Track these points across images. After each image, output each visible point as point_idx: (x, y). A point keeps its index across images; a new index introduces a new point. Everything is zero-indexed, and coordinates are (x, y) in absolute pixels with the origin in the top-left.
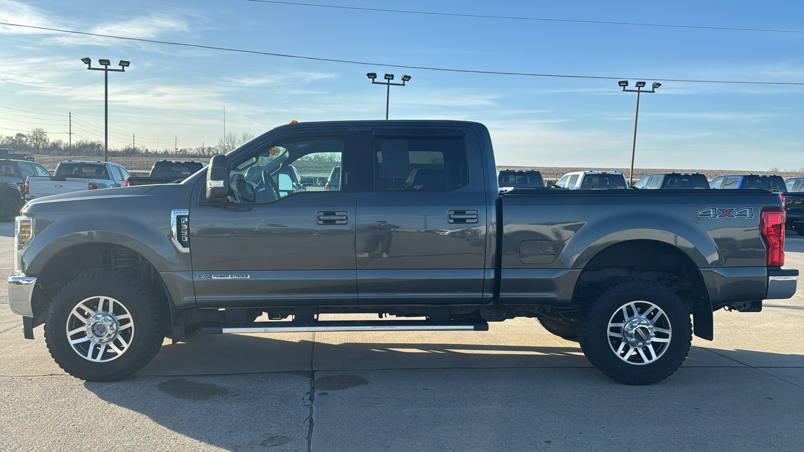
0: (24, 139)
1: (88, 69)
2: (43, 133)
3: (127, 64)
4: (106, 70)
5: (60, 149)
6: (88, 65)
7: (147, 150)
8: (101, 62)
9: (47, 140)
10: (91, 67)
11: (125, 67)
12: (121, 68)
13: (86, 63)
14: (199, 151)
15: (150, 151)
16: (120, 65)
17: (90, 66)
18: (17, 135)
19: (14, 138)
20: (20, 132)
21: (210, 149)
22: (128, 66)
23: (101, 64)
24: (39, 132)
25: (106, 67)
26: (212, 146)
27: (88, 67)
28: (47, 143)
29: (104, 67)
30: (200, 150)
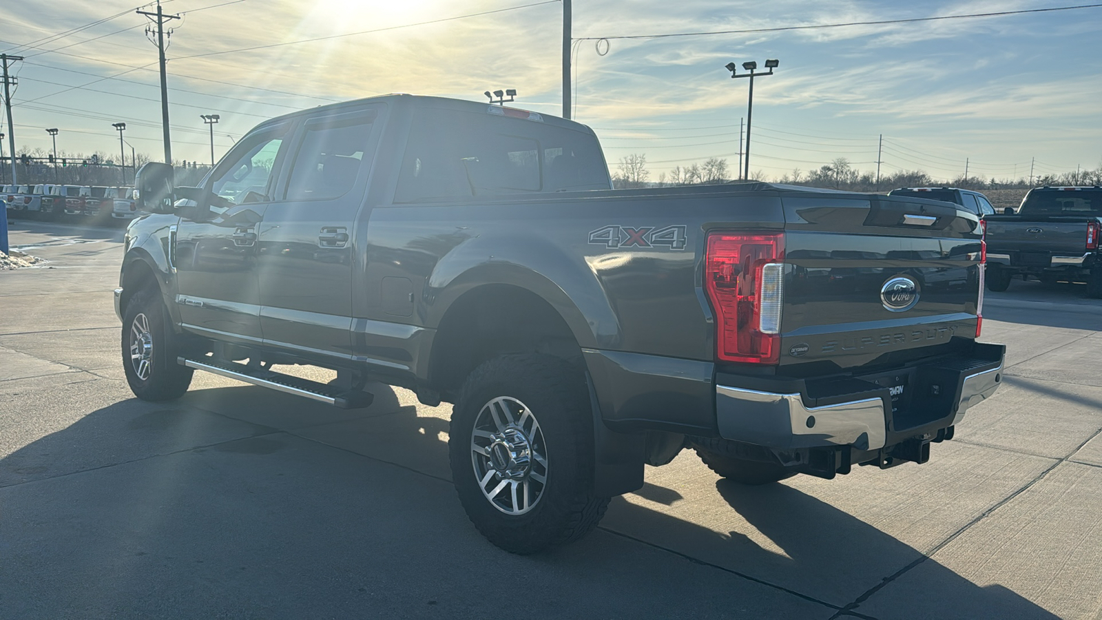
0: (830, 173)
1: (733, 77)
2: (845, 164)
3: (775, 64)
4: (752, 76)
5: (872, 183)
6: (732, 72)
7: (993, 180)
8: (746, 66)
9: (856, 173)
10: (736, 74)
11: (773, 68)
12: (768, 70)
13: (731, 71)
14: (1067, 178)
15: (997, 181)
16: (766, 66)
17: (734, 73)
18: (822, 168)
19: (819, 172)
20: (826, 165)
21: (1086, 175)
22: (776, 66)
23: (746, 69)
24: (841, 163)
25: (752, 72)
26: (1090, 170)
27: (732, 74)
28: (857, 177)
29: (749, 72)
30: (1070, 176)
